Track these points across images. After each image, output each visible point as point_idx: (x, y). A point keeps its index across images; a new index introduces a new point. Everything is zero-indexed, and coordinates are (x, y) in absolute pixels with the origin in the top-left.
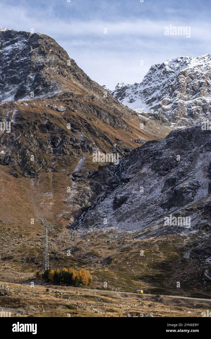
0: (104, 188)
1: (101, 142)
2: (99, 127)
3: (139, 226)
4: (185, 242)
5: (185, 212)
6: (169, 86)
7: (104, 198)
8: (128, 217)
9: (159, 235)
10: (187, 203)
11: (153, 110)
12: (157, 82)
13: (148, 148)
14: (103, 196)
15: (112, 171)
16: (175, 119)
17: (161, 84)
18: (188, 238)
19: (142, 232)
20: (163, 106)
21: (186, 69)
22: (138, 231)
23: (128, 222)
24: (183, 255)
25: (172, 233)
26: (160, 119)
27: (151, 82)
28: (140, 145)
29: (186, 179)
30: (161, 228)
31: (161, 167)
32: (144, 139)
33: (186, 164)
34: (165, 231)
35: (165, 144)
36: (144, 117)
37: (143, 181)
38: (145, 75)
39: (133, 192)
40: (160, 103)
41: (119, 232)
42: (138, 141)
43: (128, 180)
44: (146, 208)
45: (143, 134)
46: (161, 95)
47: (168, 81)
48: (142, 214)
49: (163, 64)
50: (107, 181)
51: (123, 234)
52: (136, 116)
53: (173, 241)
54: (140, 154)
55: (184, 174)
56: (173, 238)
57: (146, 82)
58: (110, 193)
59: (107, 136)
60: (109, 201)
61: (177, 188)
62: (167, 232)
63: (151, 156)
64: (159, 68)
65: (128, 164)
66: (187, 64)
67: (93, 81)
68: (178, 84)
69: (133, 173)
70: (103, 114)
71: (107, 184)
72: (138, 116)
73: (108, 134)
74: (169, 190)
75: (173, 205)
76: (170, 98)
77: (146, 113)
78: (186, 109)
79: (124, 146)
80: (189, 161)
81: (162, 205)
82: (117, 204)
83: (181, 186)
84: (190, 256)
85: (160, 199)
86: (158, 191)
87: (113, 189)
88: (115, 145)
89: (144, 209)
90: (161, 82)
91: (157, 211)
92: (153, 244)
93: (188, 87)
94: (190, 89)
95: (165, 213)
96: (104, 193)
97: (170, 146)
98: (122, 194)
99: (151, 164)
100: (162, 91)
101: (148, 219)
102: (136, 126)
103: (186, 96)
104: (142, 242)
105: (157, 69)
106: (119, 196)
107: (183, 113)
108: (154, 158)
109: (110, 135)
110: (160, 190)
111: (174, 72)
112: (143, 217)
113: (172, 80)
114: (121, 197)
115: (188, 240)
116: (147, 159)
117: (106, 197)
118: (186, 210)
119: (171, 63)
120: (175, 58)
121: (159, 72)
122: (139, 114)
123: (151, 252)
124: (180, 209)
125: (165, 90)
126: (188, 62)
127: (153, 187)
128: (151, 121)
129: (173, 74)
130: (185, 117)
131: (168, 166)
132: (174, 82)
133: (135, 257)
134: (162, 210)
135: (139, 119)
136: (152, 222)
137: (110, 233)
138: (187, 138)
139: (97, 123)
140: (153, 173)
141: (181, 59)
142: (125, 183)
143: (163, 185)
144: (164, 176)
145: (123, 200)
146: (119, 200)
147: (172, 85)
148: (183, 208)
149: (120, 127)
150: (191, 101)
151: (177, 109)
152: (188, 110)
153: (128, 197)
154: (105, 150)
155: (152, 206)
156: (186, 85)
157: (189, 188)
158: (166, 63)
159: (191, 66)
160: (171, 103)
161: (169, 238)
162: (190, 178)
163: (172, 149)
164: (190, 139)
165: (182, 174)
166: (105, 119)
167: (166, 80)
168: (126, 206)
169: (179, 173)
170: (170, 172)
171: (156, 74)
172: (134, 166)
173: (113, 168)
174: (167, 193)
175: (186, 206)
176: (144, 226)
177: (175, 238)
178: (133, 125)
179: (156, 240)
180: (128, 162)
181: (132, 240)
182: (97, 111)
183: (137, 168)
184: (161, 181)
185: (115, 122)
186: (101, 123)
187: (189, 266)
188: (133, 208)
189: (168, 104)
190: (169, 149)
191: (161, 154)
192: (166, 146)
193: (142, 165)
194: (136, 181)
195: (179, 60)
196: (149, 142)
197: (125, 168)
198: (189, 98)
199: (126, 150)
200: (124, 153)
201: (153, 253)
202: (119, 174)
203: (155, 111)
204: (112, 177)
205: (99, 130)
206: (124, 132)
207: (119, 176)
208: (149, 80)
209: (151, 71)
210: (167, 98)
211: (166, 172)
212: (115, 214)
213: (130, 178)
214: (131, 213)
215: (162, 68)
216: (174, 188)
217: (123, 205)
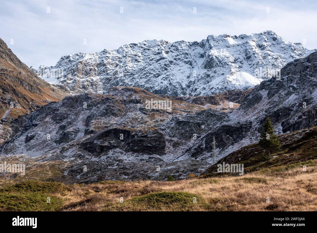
0: (21, 129)
1: (22, 101)
2: (21, 91)
3: (40, 154)
4: (66, 165)
5: (69, 146)
6: (72, 69)
7: (20, 135)
8: (33, 148)
9: (51, 160)
10: (71, 141)
11: (61, 83)
12: (65, 66)
13: (50, 106)
14: (20, 134)
15: (27, 119)
16: (74, 89)
17: (67, 68)
18: (68, 163)
19: (41, 157)
20: (67, 81)
21: (83, 60)
22: (39, 157)
23: (34, 151)
24: (64, 173)
25: (59, 159)
26: (64, 88)
27: (61, 66)
28: (47, 104)
29: (72, 126)
30: (53, 156)
31: (58, 118)
32: (49, 100)
33: (73, 117)
34: (54, 158)
35: (61, 104)
36: (54, 87)
37: (46, 126)
38: (58, 62)
39: (39, 133)
40: (66, 79)
41: (26, 157)
42: (45, 101)
43: (36, 125)
44: (46, 143)
45: (51, 97)
46: (67, 74)
47: (71, 66)
48: (43, 146)
49: (69, 56)
50: (23, 125)
51: (28, 159)
52: (49, 86)
53: (58, 164)
54: (46, 109)
55: (71, 123)
56: (59, 162)
57: (58, 66)
58: (24, 132)
59: (26, 97)
60: (23, 138)
61: (66, 131)
62: (56, 158)
63: (52, 111)
64: (66, 58)
65: (38, 115)
66: (83, 57)
67: (22, 63)
68: (77, 69)
69: (40, 121)
70: (25, 84)
71: (23, 127)
72: (50, 86)
73: (26, 96)
74: (61, 132)
75: (62, 142)
76: (72, 76)
77: (55, 84)
78: (81, 83)
79: (36, 104)
80: (75, 115)
81: (56, 142)
82: (28, 139)
83: (68, 130)
84: (68, 174)
85: (55, 138)
86: (54, 133)
87: (27, 130)
88: (31, 103)
89: (44, 143)
90: (67, 66)
91: (52, 145)
92: (46, 166)
93: (83, 70)
94: (84, 72)
95: (57, 146)
96: (21, 132)
97: (64, 105)
98: (31, 133)
99: (52, 116)
100: (67, 72)
101: (46, 150)
102: (48, 92)
103: (81, 76)
104: (39, 164)
105: (65, 59)
106: (29, 135)
107: (79, 86)
108: (54, 113)
109: (28, 97)
110: (56, 132)
111: (75, 61)
112: (43, 148)
113: (74, 66)
114: (31, 135)
115: (68, 164)
116: (49, 113)
117: (22, 135)
118: (69, 145)
119: (74, 56)
120: (76, 53)
121: (66, 60)
122: (51, 85)
123: (43, 171)
124: (66, 145)
125: (69, 71)
126: (84, 56)
127: (51, 130)
128: (58, 89)
129: (74, 62)
130: (80, 88)
131: (62, 118)
132: (75, 67)
133: (32, 173)
134: (56, 144)
135: (50, 88)
136: (48, 152)
137: (20, 158)
138: (75, 101)
139: (20, 89)
140: (53, 121)
141: (80, 54)
142: (34, 126)
143: (58, 129)
144: (59, 123)
145: (32, 137)
146: (29, 137)
147: (73, 69)
148: (68, 144)
149: (35, 92)
150: (84, 79)
151: (76, 84)
152: (82, 84)
153: (35, 136)
154: (24, 106)
155: (50, 141)
156: (82, 69)
157: (72, 132)
158: (71, 55)
159: (85, 58)
160: (72, 79)
161: (56, 162)
162: (74, 126)
163: (65, 108)
164: (76, 102)
165: (70, 123)
166: (26, 86)
167: (70, 65)
168: (33, 141)
169: (68, 122)
170: (63, 121)
171: (64, 62)
172: (41, 117)
173: (28, 117)
174: (60, 134)
175: (70, 143)
176: (43, 154)
177: (60, 162)
178: (45, 92)
179: (48, 163)
180: (38, 114)
181: (33, 163)
182: (21, 81)
183: (42, 118)
184: (57, 127)
185: (32, 89)
186: (23, 89)
187: (66, 180)
188: (38, 143)
189: (70, 80)
190: (63, 107)
191: (58, 110)
192: (61, 105)
193: (46, 116)
194: (41, 126)
195: (79, 54)
196: (51, 102)
197: (35, 118)
198: (83, 77)
199: (37, 107)
200: (36, 109)
201: (45, 171)
202: (31, 121)
203: (62, 84)
204: (27, 122)
205: (21, 93)
206: (38, 95)
207: (32, 122)
208: (60, 65)
209: (61, 59)
210: (70, 76)
211: (60, 121)
212: (26, 146)
213: (38, 124)
214: (35, 146)
215: (68, 58)
216: (64, 131)
217: (32, 140)
